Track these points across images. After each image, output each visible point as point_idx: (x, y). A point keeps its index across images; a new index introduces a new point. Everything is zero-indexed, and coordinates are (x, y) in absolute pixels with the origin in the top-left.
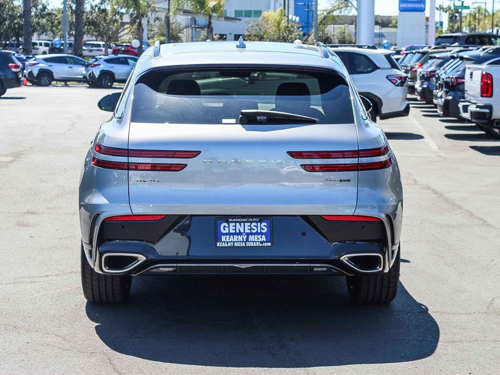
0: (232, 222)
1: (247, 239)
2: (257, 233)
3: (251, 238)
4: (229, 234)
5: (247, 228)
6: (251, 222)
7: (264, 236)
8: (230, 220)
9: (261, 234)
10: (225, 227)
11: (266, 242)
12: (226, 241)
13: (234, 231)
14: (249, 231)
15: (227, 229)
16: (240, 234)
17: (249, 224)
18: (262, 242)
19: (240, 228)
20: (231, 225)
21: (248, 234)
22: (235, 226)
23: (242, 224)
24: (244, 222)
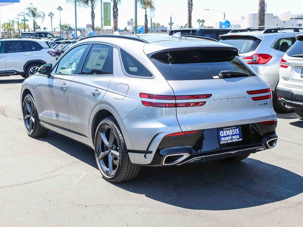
0: (225, 130)
1: (232, 138)
2: (235, 135)
3: (234, 137)
4: (224, 136)
5: (231, 132)
6: (232, 129)
7: (238, 136)
8: (224, 129)
9: (237, 134)
10: (222, 133)
11: (240, 138)
12: (224, 141)
13: (226, 135)
14: (232, 134)
15: (223, 134)
16: (229, 136)
17: (232, 130)
18: (238, 139)
19: (228, 133)
20: (225, 131)
21: (232, 135)
22: (226, 132)
23: (229, 130)
24: (229, 129)
